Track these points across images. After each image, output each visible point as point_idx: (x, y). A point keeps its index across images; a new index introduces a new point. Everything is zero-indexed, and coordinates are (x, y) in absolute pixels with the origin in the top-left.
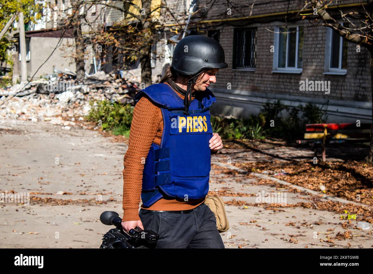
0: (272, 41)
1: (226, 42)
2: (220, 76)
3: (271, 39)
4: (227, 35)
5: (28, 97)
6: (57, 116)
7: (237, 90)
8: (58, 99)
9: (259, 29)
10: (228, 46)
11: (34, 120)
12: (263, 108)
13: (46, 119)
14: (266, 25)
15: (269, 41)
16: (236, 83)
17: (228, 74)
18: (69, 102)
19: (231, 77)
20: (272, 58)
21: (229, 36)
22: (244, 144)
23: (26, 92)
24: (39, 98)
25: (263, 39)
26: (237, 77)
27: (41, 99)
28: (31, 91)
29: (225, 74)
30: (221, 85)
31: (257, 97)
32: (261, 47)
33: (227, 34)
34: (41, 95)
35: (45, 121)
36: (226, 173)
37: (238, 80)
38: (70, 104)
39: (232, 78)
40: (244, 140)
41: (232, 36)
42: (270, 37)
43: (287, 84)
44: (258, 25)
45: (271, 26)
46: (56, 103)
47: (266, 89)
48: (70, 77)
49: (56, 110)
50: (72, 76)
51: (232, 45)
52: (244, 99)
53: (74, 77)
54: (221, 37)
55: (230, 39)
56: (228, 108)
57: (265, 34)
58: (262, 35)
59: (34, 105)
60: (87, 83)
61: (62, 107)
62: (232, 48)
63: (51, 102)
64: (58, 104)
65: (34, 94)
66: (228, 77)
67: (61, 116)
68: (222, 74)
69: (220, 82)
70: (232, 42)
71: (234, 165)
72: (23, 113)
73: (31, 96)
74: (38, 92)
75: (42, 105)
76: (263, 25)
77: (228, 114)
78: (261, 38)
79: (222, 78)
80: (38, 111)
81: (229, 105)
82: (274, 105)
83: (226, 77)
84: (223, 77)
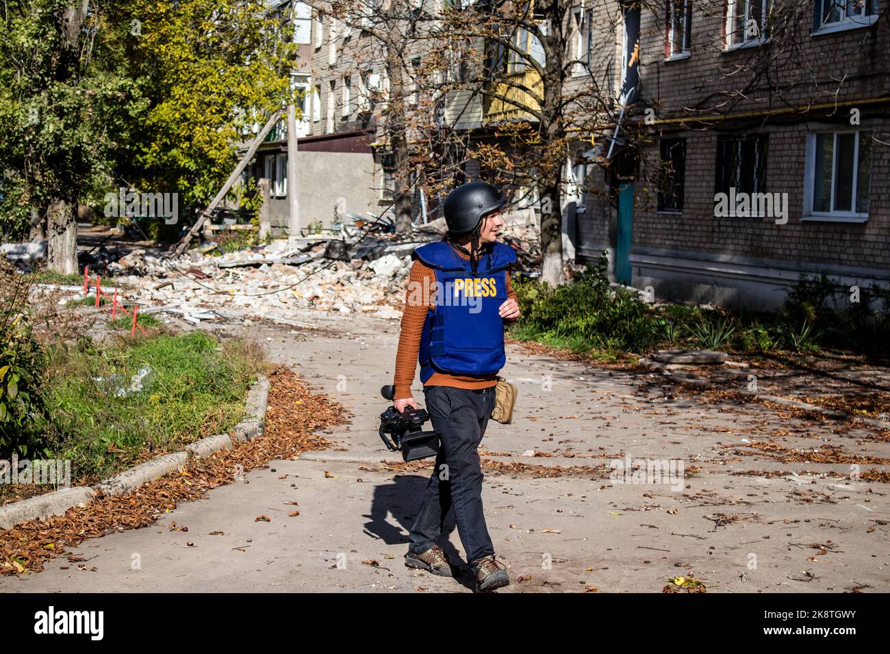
0: (801, 159)
1: (700, 162)
2: (687, 227)
3: (798, 156)
4: (703, 148)
5: (311, 265)
6: (381, 303)
7: (723, 253)
8: (372, 270)
9: (772, 136)
10: (703, 170)
11: (344, 310)
12: (792, 290)
13: (365, 308)
14: (789, 128)
15: (794, 159)
16: (722, 241)
17: (703, 223)
18: (395, 276)
19: (710, 229)
20: (802, 193)
21: (706, 151)
22: (785, 360)
23: (304, 257)
24: (333, 268)
25: (781, 156)
26: (723, 229)
27: (336, 270)
28: (313, 255)
29: (697, 223)
30: (690, 244)
31: (767, 267)
32: (779, 171)
33: (700, 145)
34: (336, 262)
35: (365, 312)
36: (800, 417)
37: (726, 235)
38: (397, 279)
39: (713, 231)
40: (781, 352)
41: (715, 150)
42: (796, 152)
43: (834, 243)
44: (771, 129)
45: (799, 132)
46: (370, 278)
47: (788, 252)
48: (377, 227)
49: (374, 292)
50: (381, 225)
51: (713, 167)
52: (740, 272)
53: (387, 229)
54: (689, 151)
55: (708, 156)
56: (703, 289)
57: (786, 146)
58: (780, 147)
59: (328, 281)
60: (419, 239)
61: (383, 285)
62: (713, 173)
63: (358, 275)
64: (374, 280)
65: (322, 260)
66: (705, 228)
67: (388, 302)
68: (691, 222)
69: (687, 239)
70: (713, 161)
71: (804, 400)
72: (317, 297)
73: (317, 263)
74: (327, 255)
75: (345, 282)
76: (782, 129)
77: (704, 300)
78: (778, 153)
79: (691, 231)
80: (342, 293)
81: (706, 283)
82: (814, 286)
83: (699, 228)
84: (693, 228)
